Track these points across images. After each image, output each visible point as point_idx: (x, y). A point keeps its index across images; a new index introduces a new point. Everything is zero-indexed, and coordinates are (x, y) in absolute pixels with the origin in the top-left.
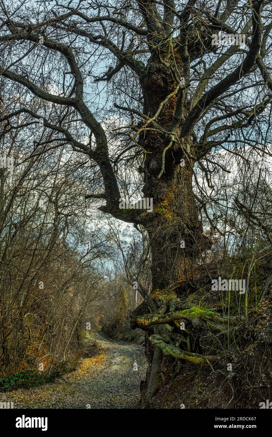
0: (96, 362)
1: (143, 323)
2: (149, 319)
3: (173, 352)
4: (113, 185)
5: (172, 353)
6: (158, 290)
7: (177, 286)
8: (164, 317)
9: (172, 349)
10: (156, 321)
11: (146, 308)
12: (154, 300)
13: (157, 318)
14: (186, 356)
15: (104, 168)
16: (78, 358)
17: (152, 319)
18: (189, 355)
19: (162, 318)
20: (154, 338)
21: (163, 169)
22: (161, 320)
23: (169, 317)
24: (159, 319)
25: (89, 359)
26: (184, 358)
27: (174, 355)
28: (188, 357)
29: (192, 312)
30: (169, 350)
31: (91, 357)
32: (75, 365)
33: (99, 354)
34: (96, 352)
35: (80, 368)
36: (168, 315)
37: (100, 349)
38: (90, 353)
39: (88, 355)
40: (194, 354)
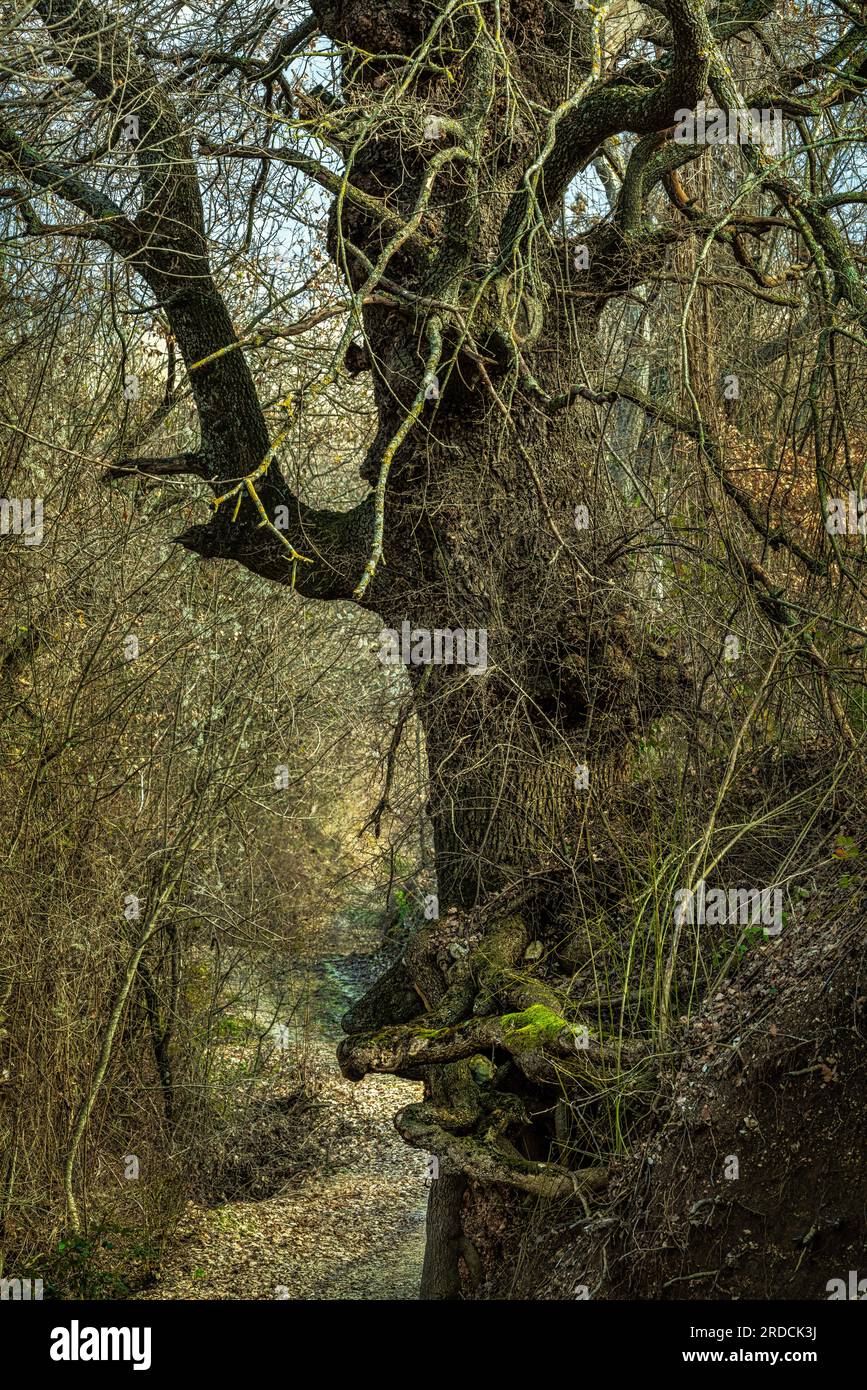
0: (303, 1223)
1: (376, 1062)
2: (396, 1045)
3: (472, 1164)
4: (239, 412)
5: (468, 1168)
6: (454, 910)
7: (528, 894)
8: (449, 1039)
9: (469, 1155)
10: (422, 1053)
11: (406, 990)
12: (431, 959)
13: (426, 1042)
14: (514, 1174)
15: (188, 324)
16: (167, 1207)
17: (407, 1046)
18: (525, 1172)
19: (440, 1041)
20: (411, 1119)
21: (378, 552)
22: (438, 1048)
23: (465, 1038)
24: (430, 1045)
25: (249, 1207)
26: (509, 1180)
27: (474, 1173)
28: (522, 1177)
29: (526, 1024)
30: (457, 1158)
31: (269, 1193)
32: (150, 1250)
33: (332, 1169)
34: (309, 1151)
35: (187, 1270)
36: (461, 1031)
37: (345, 1129)
38: (263, 1161)
39: (245, 1176)
40: (541, 1165)
